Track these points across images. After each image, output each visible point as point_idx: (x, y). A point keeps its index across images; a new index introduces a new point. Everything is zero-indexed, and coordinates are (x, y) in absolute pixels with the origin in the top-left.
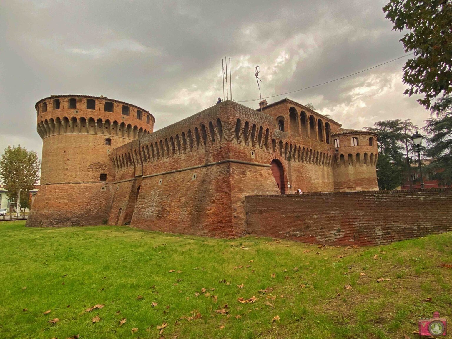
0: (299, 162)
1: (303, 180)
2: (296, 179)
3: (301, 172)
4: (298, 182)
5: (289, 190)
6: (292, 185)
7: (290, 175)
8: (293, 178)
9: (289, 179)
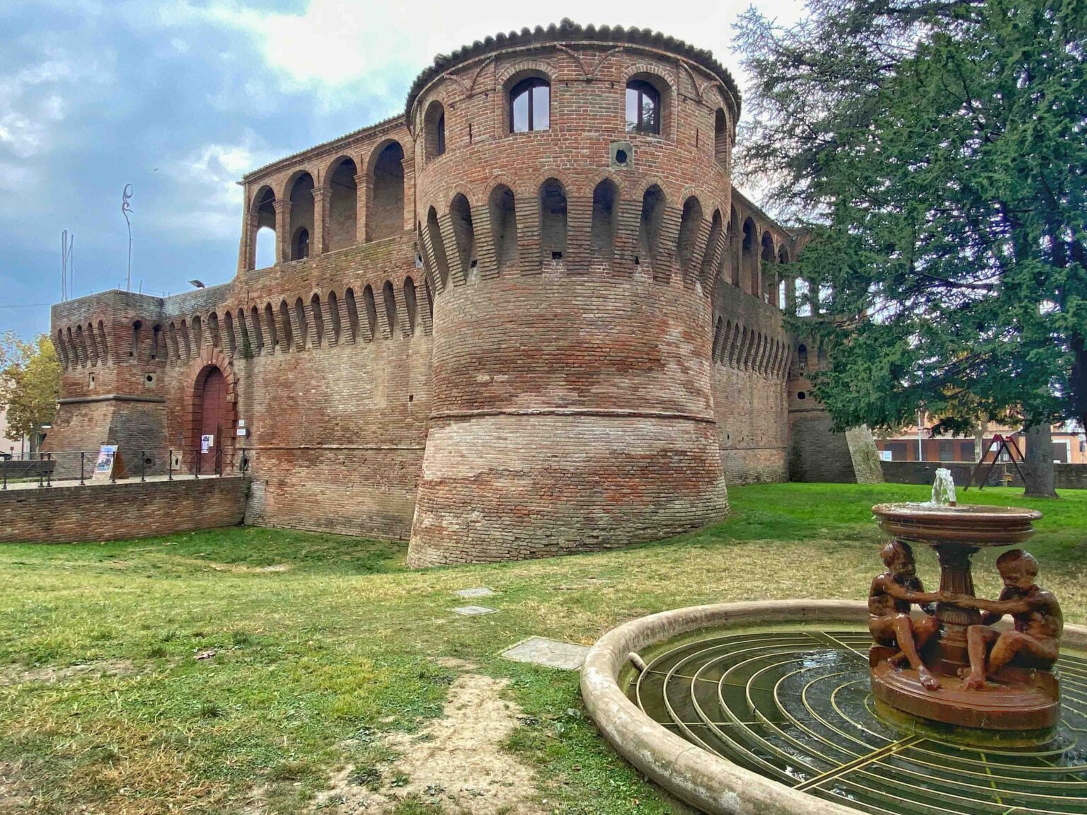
0: (286, 350)
1: (294, 408)
2: (270, 408)
3: (287, 385)
4: (273, 418)
5: (242, 443)
6: (253, 430)
7: (250, 398)
8: (258, 408)
9: (247, 411)
